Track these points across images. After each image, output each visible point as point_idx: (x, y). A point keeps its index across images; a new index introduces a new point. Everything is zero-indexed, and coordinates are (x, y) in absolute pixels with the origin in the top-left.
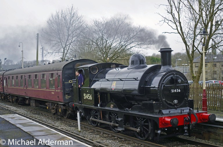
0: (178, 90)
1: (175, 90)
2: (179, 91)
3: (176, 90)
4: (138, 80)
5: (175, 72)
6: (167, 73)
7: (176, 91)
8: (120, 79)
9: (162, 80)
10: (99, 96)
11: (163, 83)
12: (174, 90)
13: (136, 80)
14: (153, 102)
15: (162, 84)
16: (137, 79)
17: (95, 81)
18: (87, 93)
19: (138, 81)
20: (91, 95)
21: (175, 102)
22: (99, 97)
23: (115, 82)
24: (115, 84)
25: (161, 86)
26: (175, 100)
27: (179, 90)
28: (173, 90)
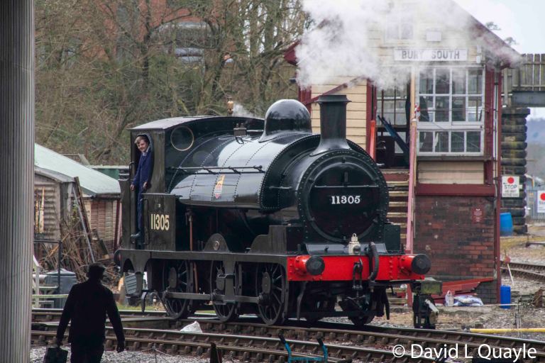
8: (232, 169)
17: (182, 175)
23: (224, 176)
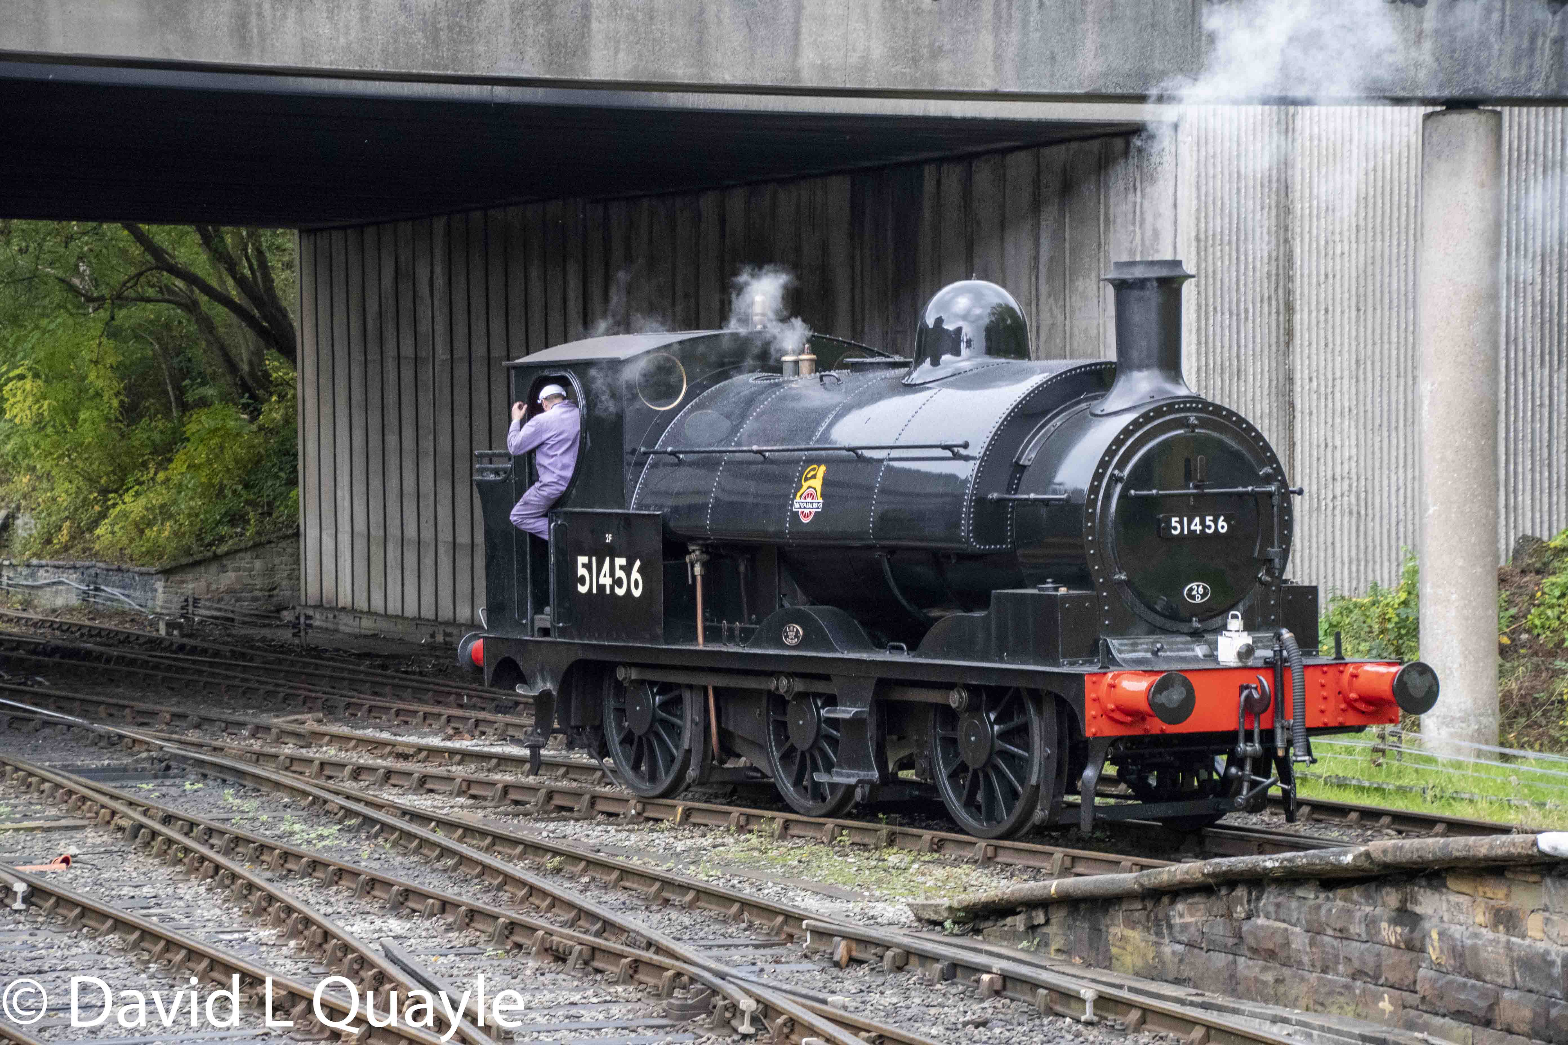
0: (1215, 521)
1: (1197, 520)
2: (1223, 526)
3: (1203, 523)
4: (967, 458)
5: (1201, 410)
6: (1147, 418)
7: (1199, 528)
9: (1112, 458)
10: (698, 569)
11: (1119, 480)
12: (1190, 523)
13: (957, 457)
14: (1056, 589)
15: (1114, 480)
16: (962, 451)
18: (602, 552)
19: (972, 462)
20: (638, 563)
21: (1193, 598)
22: (694, 577)
24: (817, 483)
25: (1108, 497)
26: (1194, 585)
27: (1221, 522)
28: (1181, 522)
